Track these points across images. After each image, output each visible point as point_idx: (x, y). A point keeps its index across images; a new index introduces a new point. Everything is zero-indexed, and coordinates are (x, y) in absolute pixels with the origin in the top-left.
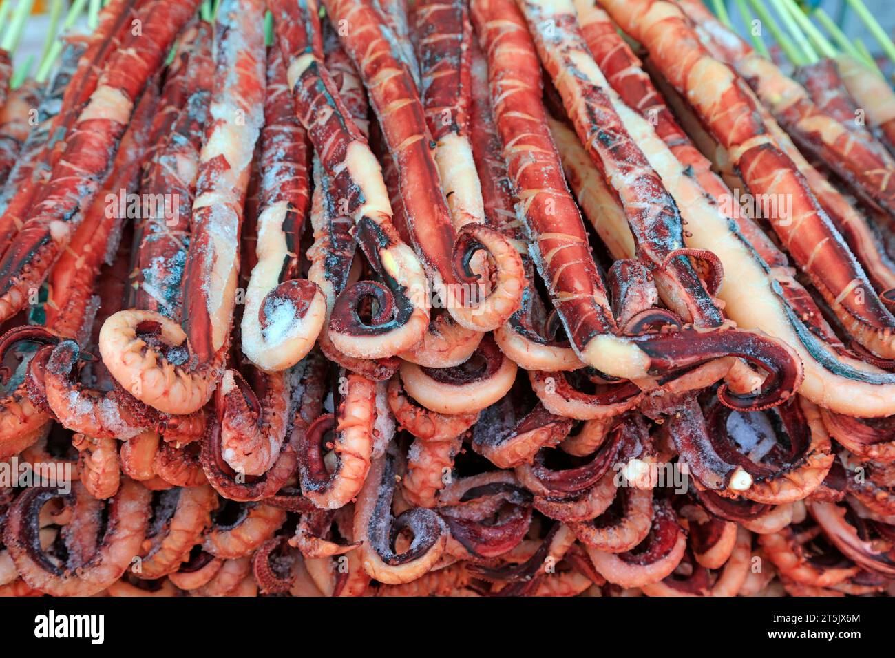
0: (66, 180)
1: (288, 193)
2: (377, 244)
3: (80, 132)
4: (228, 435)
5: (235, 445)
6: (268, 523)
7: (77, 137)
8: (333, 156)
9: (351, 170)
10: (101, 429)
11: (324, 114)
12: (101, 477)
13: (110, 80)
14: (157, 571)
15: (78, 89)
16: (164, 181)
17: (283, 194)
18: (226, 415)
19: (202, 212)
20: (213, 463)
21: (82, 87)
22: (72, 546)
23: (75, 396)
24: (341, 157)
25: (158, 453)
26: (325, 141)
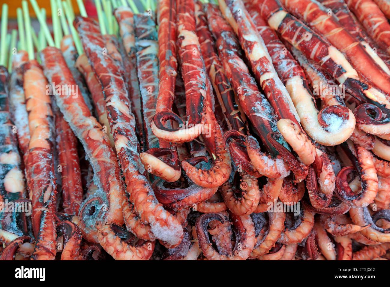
0: (194, 72)
1: (298, 72)
2: (361, 89)
3: (187, 51)
4: (326, 173)
5: (329, 178)
6: (311, 225)
7: (187, 53)
8: (320, 53)
9: (334, 59)
10: (277, 173)
11: (307, 36)
12: (254, 202)
13: (186, 27)
14: (261, 253)
15: (168, 32)
16: (237, 70)
17: (296, 73)
18: (324, 164)
19: (269, 81)
20: (314, 189)
21: (170, 31)
22: (220, 244)
23: (265, 158)
24: (327, 53)
25: (282, 188)
26: (313, 47)
